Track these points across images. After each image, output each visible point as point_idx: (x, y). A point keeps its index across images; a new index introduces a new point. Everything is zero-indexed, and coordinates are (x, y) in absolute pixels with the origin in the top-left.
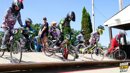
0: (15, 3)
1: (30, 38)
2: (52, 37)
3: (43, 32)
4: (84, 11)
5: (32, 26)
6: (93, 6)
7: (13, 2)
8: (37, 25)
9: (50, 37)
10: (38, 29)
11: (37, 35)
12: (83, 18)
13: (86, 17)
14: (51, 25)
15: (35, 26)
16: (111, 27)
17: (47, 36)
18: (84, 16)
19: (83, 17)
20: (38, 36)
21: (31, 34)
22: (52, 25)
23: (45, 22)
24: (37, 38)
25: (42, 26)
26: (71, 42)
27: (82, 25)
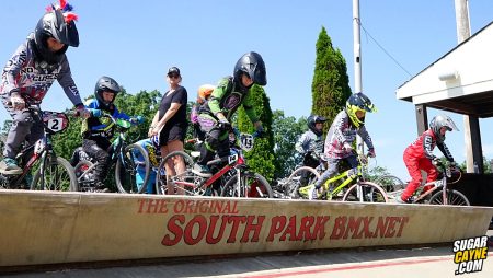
0: (49, 27)
1: (118, 147)
2: (200, 142)
3: (168, 125)
4: (324, 43)
5: (127, 101)
6: (355, 23)
7: (41, 22)
8: (145, 97)
9: (193, 143)
10: (147, 113)
11: (144, 135)
12: (317, 69)
13: (329, 68)
14: (198, 97)
15: (138, 99)
16: (425, 105)
17: (182, 140)
18: (323, 62)
19: (320, 67)
20: (148, 140)
21: (123, 130)
22: (203, 98)
23: (175, 86)
24: (146, 147)
25: (165, 101)
26: (274, 162)
27: (315, 97)
